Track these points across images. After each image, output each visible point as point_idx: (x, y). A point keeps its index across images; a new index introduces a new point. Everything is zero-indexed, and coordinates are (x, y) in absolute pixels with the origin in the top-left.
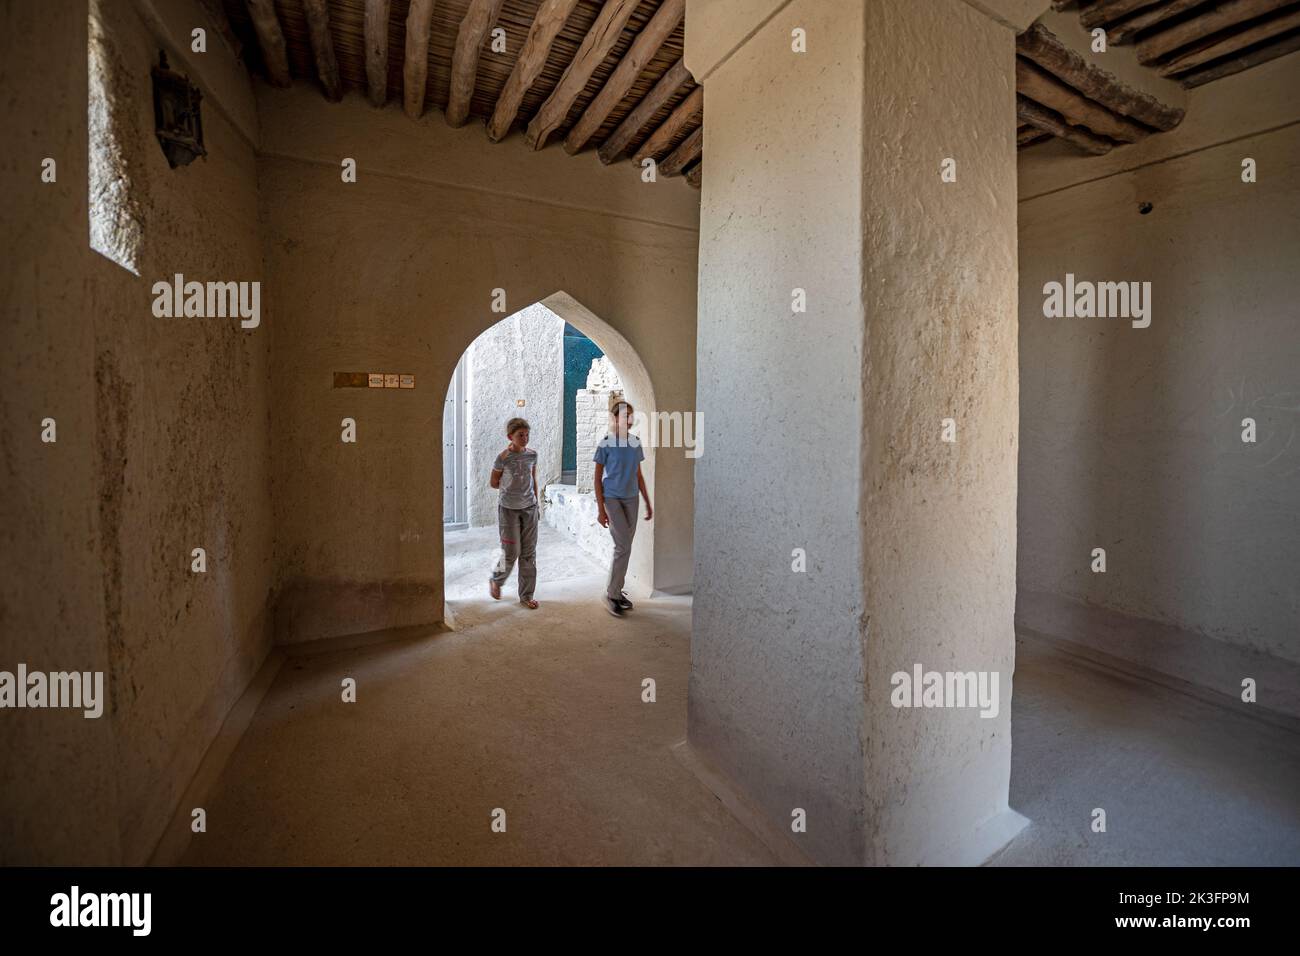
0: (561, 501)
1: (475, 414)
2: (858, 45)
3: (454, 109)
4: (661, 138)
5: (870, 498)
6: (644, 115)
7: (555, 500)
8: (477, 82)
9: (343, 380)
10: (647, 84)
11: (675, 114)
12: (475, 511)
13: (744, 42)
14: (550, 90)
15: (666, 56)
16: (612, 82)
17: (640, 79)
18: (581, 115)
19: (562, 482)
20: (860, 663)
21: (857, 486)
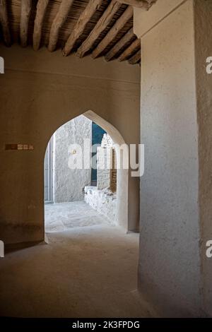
0: (91, 193)
1: (56, 157)
2: (192, 32)
3: (50, 47)
4: (128, 52)
5: (203, 196)
6: (121, 45)
7: (88, 192)
8: (59, 37)
9: (9, 147)
10: (122, 34)
11: (133, 43)
12: (56, 197)
13: (155, 26)
14: (85, 38)
15: (128, 25)
16: (108, 34)
17: (119, 33)
18: (97, 45)
19: (91, 185)
20: (199, 259)
21: (197, 192)
